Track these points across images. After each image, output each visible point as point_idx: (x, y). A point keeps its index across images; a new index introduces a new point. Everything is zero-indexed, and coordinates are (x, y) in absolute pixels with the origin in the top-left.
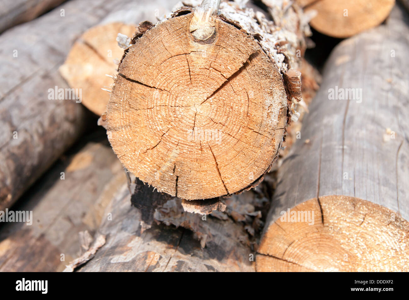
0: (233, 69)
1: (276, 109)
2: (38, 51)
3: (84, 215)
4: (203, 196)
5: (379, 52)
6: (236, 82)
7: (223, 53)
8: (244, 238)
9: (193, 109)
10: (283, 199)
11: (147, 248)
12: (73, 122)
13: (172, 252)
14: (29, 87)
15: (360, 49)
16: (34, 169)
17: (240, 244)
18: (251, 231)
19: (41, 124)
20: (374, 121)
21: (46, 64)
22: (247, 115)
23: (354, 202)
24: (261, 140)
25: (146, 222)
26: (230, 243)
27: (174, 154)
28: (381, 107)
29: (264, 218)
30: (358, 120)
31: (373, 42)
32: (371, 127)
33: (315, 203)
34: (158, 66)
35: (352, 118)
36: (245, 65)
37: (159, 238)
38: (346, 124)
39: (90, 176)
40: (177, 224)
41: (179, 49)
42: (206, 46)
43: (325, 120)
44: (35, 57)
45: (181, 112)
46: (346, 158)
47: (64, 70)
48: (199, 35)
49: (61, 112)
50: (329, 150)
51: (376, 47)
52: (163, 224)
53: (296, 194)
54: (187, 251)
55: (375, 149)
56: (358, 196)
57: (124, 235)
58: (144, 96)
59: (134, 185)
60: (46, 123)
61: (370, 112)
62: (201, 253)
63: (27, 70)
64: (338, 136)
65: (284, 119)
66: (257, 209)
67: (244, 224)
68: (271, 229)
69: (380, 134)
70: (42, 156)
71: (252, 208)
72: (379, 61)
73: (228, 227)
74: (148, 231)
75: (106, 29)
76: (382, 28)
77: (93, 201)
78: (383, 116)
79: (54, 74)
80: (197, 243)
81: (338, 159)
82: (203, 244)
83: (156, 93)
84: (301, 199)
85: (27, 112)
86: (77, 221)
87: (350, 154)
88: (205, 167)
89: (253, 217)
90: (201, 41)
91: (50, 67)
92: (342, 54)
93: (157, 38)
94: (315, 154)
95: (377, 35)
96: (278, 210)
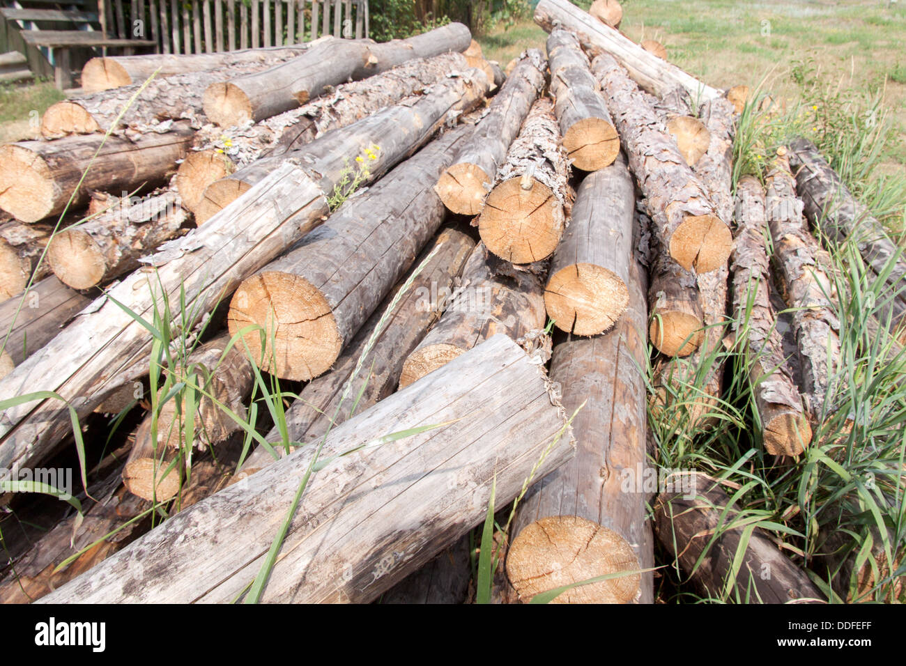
0: (539, 203)
1: (560, 223)
2: (422, 177)
3: (448, 268)
4: (523, 262)
5: (609, 183)
6: (541, 208)
7: (535, 195)
8: (538, 283)
9: (520, 221)
10: (558, 264)
11: (492, 286)
12: (440, 217)
13: (505, 288)
14: (420, 198)
15: (598, 179)
16: (424, 242)
17: (536, 285)
18: (542, 279)
19: (427, 218)
20: (605, 224)
21: (427, 185)
22: (546, 224)
23: (594, 266)
24: (552, 237)
25: (493, 273)
26: (532, 285)
27: (510, 242)
28: (609, 215)
29: (548, 273)
30: (596, 223)
31: (606, 177)
32: (603, 227)
33: (574, 266)
34: (504, 200)
35: (593, 222)
36: (546, 201)
37: (498, 281)
38: (590, 225)
39: (449, 247)
40: (507, 274)
41: (515, 192)
42: (527, 192)
43: (580, 223)
44: (421, 181)
45: (514, 222)
46: (590, 243)
47: (436, 188)
48: (525, 187)
49: (435, 211)
50: (581, 239)
51: (608, 179)
52: (500, 275)
53: (565, 262)
54: (512, 288)
55: (605, 239)
56: (596, 263)
57: (479, 280)
58: (497, 214)
59: (487, 255)
60: (429, 218)
61: (603, 219)
62: (518, 289)
63: (418, 188)
64: (586, 232)
65: (563, 227)
66: (544, 268)
67: (538, 275)
68: (552, 279)
69: (608, 231)
70: (427, 236)
71: (541, 267)
72: (609, 188)
73: (530, 276)
74: (493, 278)
75: (460, 166)
76: (611, 167)
77: (452, 261)
78: (610, 221)
79: (431, 190)
80: (517, 284)
81: (586, 244)
82: (520, 285)
83: (503, 213)
84: (567, 264)
85: (420, 212)
86: (445, 271)
87: (592, 242)
88: (525, 248)
89: (542, 272)
90: (525, 190)
91: (429, 186)
92: (588, 183)
93: (505, 187)
94: (574, 241)
95: (608, 172)
96: (556, 269)
